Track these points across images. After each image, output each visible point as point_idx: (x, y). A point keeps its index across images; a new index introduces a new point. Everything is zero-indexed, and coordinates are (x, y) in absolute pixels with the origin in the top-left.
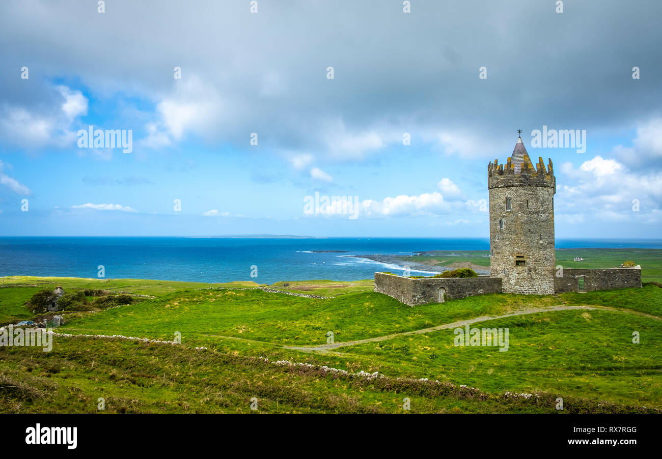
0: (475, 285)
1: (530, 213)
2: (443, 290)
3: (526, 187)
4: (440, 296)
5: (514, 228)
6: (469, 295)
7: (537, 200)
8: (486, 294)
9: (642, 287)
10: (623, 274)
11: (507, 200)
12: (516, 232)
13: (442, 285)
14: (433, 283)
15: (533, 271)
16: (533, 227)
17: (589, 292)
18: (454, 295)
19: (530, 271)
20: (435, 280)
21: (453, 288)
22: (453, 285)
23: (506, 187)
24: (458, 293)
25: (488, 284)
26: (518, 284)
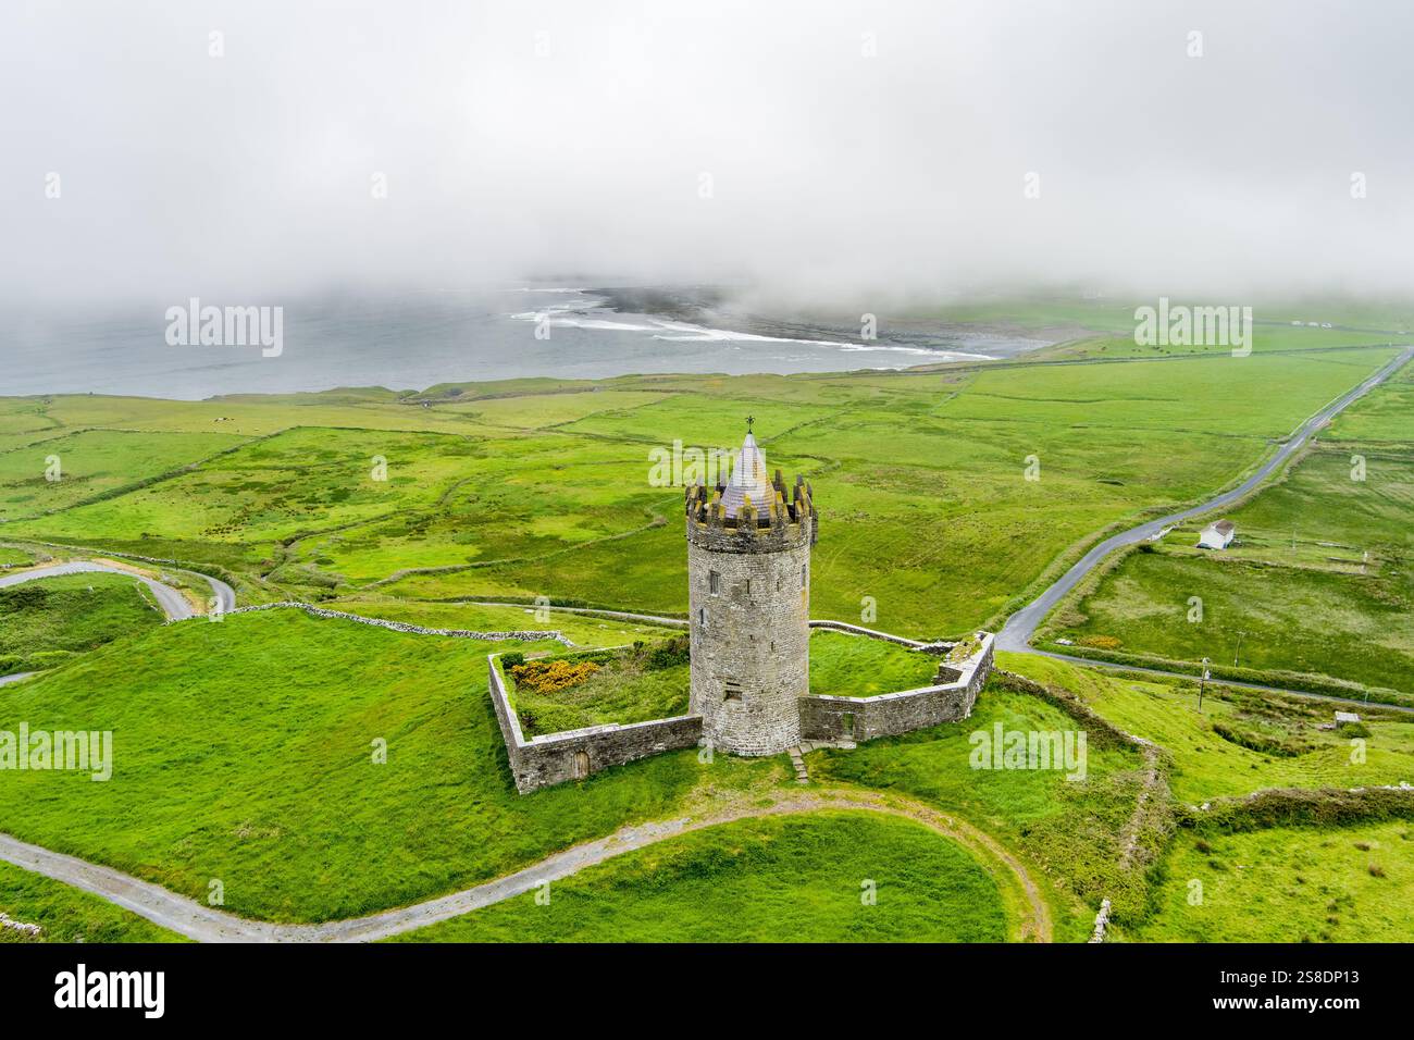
0: (647, 738)
1: (752, 604)
2: (582, 755)
3: (746, 555)
4: (576, 767)
5: (724, 631)
6: (635, 756)
7: (768, 579)
8: (670, 751)
9: (968, 714)
10: (929, 700)
11: (712, 575)
12: (726, 639)
13: (579, 747)
14: (560, 747)
15: (757, 711)
16: (758, 632)
17: (859, 744)
18: (605, 762)
19: (751, 712)
20: (564, 741)
21: (602, 750)
22: (603, 743)
23: (711, 550)
24: (613, 756)
25: (674, 732)
26: (729, 733)
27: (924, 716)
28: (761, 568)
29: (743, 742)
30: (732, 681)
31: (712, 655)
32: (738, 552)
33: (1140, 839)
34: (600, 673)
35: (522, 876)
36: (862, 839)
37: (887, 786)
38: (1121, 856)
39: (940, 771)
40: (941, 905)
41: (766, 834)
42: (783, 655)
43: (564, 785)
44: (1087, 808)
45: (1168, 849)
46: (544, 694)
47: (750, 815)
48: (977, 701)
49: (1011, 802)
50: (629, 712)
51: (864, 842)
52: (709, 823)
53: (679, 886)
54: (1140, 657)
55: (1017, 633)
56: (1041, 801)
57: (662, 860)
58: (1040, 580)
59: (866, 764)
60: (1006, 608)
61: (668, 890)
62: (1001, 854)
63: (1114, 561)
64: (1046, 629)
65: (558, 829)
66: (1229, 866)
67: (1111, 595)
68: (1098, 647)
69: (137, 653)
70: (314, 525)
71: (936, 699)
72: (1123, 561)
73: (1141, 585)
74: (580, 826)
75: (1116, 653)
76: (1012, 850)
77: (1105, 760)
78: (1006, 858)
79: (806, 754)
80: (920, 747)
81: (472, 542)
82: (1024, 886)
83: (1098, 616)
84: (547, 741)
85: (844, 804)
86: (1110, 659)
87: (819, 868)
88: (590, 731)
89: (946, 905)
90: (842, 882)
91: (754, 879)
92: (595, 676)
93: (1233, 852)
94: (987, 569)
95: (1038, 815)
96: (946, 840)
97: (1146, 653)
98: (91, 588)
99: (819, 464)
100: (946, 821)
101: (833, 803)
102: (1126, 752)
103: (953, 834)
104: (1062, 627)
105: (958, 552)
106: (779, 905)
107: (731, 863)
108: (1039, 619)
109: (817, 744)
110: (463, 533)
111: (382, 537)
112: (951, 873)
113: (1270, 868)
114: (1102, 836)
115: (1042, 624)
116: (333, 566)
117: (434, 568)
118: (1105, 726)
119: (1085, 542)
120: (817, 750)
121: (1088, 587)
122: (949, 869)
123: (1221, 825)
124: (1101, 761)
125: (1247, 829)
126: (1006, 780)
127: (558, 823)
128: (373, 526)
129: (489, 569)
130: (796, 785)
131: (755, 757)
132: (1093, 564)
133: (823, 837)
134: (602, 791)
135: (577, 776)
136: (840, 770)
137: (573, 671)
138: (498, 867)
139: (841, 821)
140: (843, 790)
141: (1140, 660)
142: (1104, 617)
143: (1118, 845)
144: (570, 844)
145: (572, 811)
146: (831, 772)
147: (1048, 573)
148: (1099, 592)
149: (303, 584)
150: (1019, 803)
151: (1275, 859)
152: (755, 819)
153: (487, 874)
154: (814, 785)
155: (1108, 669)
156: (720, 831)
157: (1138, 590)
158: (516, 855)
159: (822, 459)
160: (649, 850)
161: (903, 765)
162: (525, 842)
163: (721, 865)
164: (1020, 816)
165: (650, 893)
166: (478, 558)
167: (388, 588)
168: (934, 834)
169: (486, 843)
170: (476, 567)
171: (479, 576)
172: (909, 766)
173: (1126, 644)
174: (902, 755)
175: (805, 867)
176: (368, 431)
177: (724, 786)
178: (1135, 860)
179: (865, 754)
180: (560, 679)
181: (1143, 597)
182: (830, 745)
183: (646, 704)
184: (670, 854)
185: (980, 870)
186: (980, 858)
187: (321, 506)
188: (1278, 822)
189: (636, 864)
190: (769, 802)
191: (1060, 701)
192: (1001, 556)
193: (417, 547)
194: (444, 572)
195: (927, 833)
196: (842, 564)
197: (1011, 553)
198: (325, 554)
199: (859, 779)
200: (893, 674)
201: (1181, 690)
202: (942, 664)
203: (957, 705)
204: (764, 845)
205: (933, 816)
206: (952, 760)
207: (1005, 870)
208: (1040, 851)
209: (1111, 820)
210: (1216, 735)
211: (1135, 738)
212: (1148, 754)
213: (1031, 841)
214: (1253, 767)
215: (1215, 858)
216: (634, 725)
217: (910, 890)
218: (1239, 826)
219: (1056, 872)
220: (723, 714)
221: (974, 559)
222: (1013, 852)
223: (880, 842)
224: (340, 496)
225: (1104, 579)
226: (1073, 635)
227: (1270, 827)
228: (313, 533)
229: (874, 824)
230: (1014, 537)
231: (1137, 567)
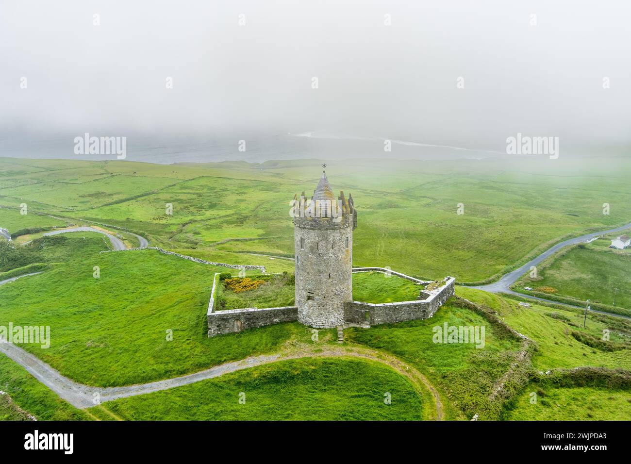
0: (270, 315)
1: (319, 254)
2: (239, 321)
3: (317, 231)
4: (237, 326)
5: (306, 267)
6: (264, 324)
7: (327, 243)
8: (281, 323)
9: (431, 315)
10: (409, 307)
11: (302, 240)
12: (307, 271)
13: (237, 317)
14: (227, 316)
15: (321, 306)
16: (322, 268)
17: (372, 326)
18: (249, 325)
19: (319, 307)
20: (230, 314)
21: (248, 320)
22: (249, 316)
23: (301, 228)
24: (253, 323)
25: (284, 314)
26: (308, 316)
27: (407, 315)
28: (324, 238)
29: (315, 321)
30: (310, 292)
31: (302, 278)
32: (312, 229)
33: (505, 385)
34: (265, 285)
35: (198, 375)
36: (359, 372)
37: (380, 348)
38: (491, 393)
39: (408, 343)
40: (390, 408)
41: (313, 366)
42: (335, 280)
43: (229, 335)
44: (482, 368)
45: (521, 392)
46: (236, 292)
47: (310, 356)
48: (439, 309)
49: (441, 361)
50: (271, 303)
51: (360, 374)
52: (289, 358)
53: (267, 387)
54: (564, 298)
55: (506, 283)
56: (458, 362)
57: (260, 373)
58: (524, 259)
59: (372, 336)
60: (503, 271)
61: (259, 388)
62: (429, 386)
63: (563, 252)
64: (520, 282)
65: (220, 355)
66: (552, 404)
67: (558, 268)
68: (544, 292)
69: (83, 265)
70: (198, 218)
71: (413, 307)
72: (569, 252)
73: (575, 264)
74: (230, 354)
75: (552, 295)
76: (435, 384)
77: (500, 344)
78: (431, 388)
79: (345, 329)
80: (401, 330)
81: (262, 228)
82: (436, 404)
83: (549, 277)
84: (221, 313)
85: (356, 355)
86: (549, 298)
87: (334, 384)
88: (243, 310)
89: (392, 409)
90: (344, 392)
91: (302, 387)
92: (262, 286)
93: (556, 397)
94: (499, 252)
95: (453, 369)
96: (401, 377)
97: (568, 296)
98: (84, 238)
99: (430, 201)
100: (405, 367)
101: (351, 353)
102: (513, 341)
103: (406, 374)
104: (529, 281)
105: (487, 244)
106: (309, 400)
107: (292, 378)
108: (519, 277)
109: (351, 325)
110: (260, 224)
111: (225, 225)
112: (399, 393)
113: (575, 407)
114: (484, 382)
115: (519, 280)
116: (201, 235)
117: (241, 238)
118: (505, 328)
119: (551, 242)
120: (351, 328)
121: (546, 264)
122: (399, 391)
123: (554, 383)
124: (498, 345)
125: (569, 386)
126: (442, 349)
127: (220, 352)
128: (222, 220)
129: (267, 240)
130: (336, 344)
131: (320, 329)
132: (553, 253)
133: (340, 370)
134: (244, 339)
135: (236, 331)
136: (359, 338)
137: (252, 283)
138: (188, 369)
139: (351, 362)
140: (358, 348)
141: (564, 299)
142: (552, 278)
143: (492, 387)
144: (223, 362)
145: (228, 347)
146: (354, 339)
147: (528, 256)
148: (553, 266)
149: (185, 242)
150: (445, 362)
151: (580, 403)
152: (311, 358)
153: (183, 372)
154: (345, 344)
155: (546, 303)
156: (291, 362)
157: (573, 266)
158: (197, 365)
159: (432, 198)
160: (256, 368)
161: (390, 338)
162: (204, 359)
163: (288, 378)
164: (444, 368)
165: (250, 388)
166: (263, 235)
167: (220, 246)
168: (396, 373)
169: (186, 358)
170: (261, 239)
171: (261, 243)
172: (393, 339)
173: (560, 291)
174: (391, 333)
175: (328, 383)
176: (231, 179)
177: (302, 341)
178: (499, 396)
179: (373, 331)
180: (246, 286)
181: (574, 269)
182: (357, 326)
183: (280, 300)
184: (264, 371)
185: (414, 393)
186: (417, 386)
187: (204, 210)
188: (587, 385)
189: (248, 375)
190: (320, 351)
191: (484, 313)
192: (508, 247)
193: (238, 229)
194: (246, 240)
195: (392, 372)
196: (429, 246)
197: (513, 245)
198: (198, 230)
199: (367, 343)
200: (402, 294)
201: (581, 315)
202: (422, 291)
203: (424, 311)
204: (310, 371)
205: (399, 365)
206: (415, 337)
207: (429, 394)
208: (449, 387)
209: (493, 375)
210: (572, 337)
211: (521, 335)
212: (524, 343)
213: (446, 381)
214: (584, 355)
215: (546, 399)
216: (264, 309)
217: (376, 400)
218: (564, 384)
219: (454, 398)
220: (306, 307)
221: (494, 247)
222: (435, 386)
223: (367, 375)
224: (212, 206)
225: (556, 260)
226: (533, 285)
227: (582, 386)
228: (196, 221)
229: (366, 365)
230: (516, 238)
231: (575, 255)
